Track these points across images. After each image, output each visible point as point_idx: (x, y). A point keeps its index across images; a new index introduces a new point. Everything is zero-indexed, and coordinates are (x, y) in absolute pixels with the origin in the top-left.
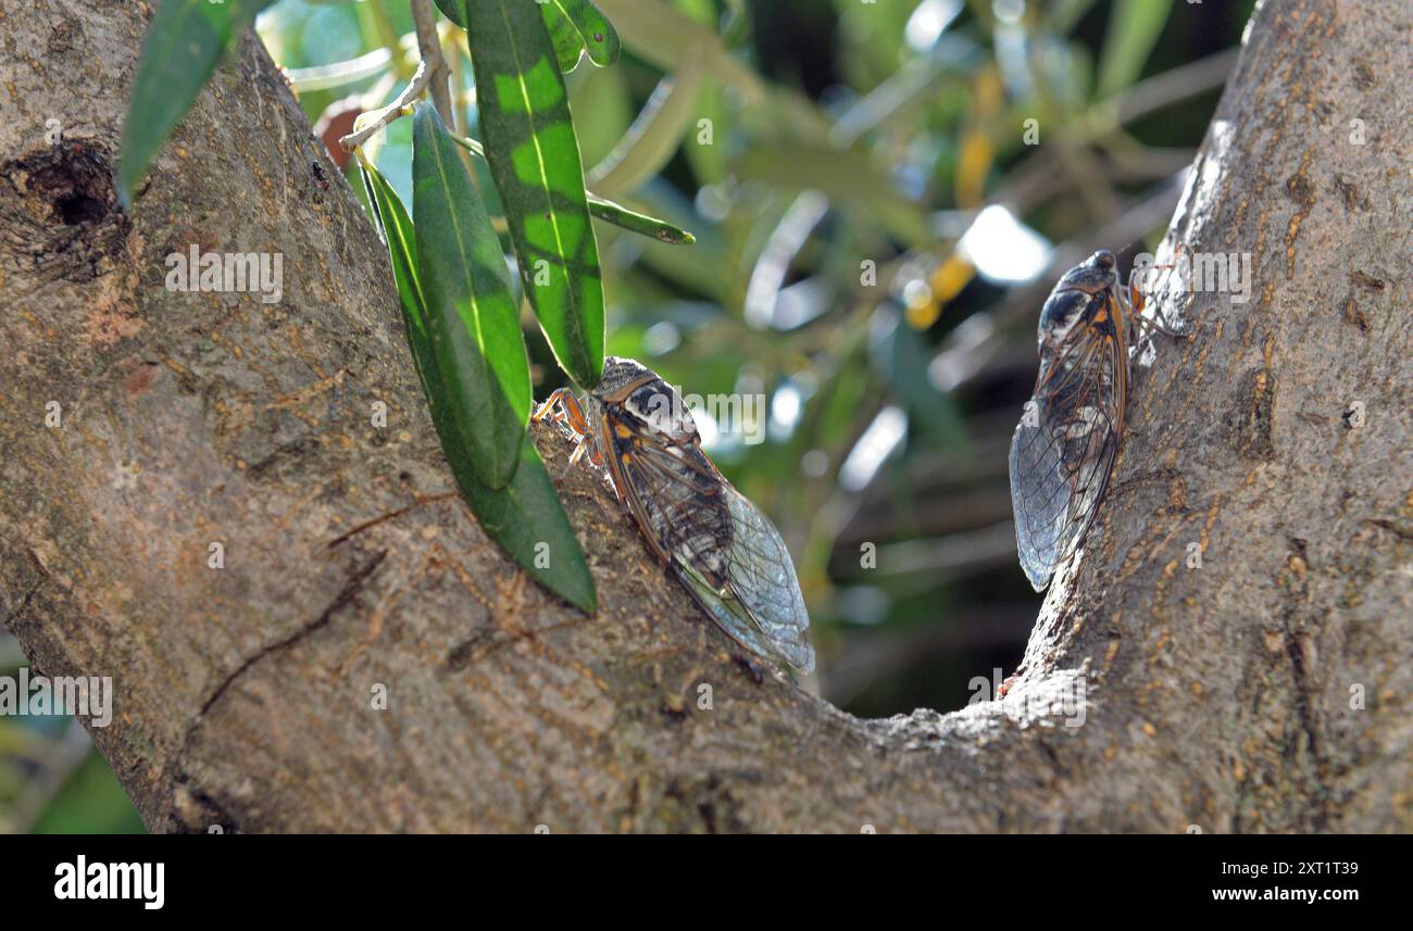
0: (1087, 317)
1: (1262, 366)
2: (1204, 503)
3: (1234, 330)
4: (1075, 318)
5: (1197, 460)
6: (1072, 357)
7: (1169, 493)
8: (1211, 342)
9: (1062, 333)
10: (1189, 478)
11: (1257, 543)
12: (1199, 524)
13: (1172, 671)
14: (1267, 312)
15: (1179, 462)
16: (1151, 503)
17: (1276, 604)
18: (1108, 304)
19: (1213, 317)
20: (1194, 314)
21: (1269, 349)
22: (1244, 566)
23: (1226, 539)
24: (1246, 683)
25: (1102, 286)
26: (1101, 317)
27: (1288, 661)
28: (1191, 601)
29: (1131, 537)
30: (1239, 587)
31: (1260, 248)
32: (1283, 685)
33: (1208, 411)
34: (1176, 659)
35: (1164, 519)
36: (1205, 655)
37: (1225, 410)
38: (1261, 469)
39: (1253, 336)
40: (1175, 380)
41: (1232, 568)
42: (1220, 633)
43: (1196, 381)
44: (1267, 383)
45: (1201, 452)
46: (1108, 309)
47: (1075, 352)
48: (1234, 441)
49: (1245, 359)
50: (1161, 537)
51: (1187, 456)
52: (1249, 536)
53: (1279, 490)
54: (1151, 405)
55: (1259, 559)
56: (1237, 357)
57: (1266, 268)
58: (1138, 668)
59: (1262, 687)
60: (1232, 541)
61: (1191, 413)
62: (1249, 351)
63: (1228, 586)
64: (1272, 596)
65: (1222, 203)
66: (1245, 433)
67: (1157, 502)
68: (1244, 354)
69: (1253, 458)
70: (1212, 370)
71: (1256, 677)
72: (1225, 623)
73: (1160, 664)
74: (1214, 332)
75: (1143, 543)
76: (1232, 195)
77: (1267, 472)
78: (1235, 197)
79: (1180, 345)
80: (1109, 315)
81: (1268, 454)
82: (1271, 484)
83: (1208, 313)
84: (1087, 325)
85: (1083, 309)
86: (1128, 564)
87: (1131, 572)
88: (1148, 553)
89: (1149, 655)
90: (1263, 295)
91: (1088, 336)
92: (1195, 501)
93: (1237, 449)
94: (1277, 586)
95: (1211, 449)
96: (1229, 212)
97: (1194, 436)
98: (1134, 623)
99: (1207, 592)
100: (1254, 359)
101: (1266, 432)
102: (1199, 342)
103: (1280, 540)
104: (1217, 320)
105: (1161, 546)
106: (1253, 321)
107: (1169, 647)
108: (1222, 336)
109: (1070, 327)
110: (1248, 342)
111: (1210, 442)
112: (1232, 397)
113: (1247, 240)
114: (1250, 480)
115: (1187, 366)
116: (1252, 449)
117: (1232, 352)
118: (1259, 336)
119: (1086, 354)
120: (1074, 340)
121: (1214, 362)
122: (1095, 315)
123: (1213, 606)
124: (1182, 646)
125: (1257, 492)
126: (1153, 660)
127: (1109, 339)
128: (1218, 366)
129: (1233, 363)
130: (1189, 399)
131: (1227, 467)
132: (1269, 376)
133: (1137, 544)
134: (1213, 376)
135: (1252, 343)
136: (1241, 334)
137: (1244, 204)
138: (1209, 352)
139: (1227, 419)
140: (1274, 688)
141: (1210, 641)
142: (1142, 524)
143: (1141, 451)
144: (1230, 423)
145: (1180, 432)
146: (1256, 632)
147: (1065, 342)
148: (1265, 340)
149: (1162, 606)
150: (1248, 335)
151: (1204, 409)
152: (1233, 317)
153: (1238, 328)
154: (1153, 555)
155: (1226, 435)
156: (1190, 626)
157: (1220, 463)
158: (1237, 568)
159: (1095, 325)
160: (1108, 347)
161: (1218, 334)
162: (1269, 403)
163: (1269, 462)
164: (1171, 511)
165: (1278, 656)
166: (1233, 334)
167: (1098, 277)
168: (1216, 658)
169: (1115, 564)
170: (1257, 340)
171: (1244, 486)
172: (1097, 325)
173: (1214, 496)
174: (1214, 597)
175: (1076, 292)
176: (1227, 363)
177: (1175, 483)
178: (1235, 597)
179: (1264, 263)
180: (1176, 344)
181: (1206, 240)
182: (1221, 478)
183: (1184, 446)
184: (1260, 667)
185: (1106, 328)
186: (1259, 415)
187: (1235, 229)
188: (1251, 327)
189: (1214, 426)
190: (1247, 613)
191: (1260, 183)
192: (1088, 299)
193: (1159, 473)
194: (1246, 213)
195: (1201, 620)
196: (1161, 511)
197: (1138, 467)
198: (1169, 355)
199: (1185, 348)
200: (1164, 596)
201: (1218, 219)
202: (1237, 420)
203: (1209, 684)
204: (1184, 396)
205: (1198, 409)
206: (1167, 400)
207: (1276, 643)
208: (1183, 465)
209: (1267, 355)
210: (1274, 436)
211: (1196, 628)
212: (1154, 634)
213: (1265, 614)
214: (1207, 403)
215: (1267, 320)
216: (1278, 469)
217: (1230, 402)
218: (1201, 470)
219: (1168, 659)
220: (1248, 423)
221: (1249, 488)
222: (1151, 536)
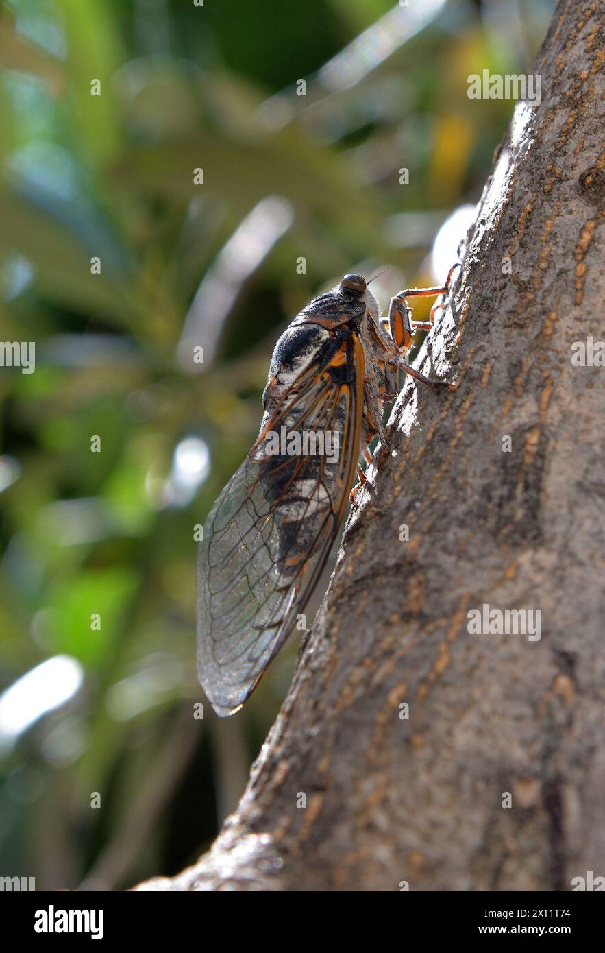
0: (319, 360)
1: (535, 420)
2: (447, 607)
3: (504, 374)
4: (306, 360)
5: (445, 549)
6: (297, 411)
7: (406, 593)
8: (476, 390)
9: (289, 378)
10: (432, 574)
11: (513, 658)
12: (438, 636)
13: (386, 837)
14: (548, 349)
15: (422, 552)
16: (384, 608)
17: (533, 741)
18: (351, 343)
19: (481, 357)
20: (461, 353)
21: (545, 398)
22: (495, 690)
23: (473, 655)
24: (484, 850)
25: (345, 319)
26: (338, 359)
27: (543, 818)
28: (418, 740)
29: (357, 654)
30: (485, 718)
31: (543, 265)
32: (535, 850)
33: (466, 483)
34: (393, 818)
35: (396, 630)
36: (433, 813)
37: (485, 481)
38: (525, 558)
39: (527, 381)
40: (430, 443)
41: (477, 693)
42: (454, 783)
43: (453, 442)
44: (540, 443)
45: (450, 537)
46: (350, 352)
47: (301, 405)
48: (492, 522)
49: (515, 412)
50: (389, 653)
51: (433, 544)
52: (503, 650)
53: (548, 586)
54: (402, 476)
55: (515, 680)
56: (505, 410)
57: (548, 291)
58: (342, 832)
59: (506, 855)
60: (480, 657)
61: (445, 485)
62: (520, 402)
63: (471, 718)
64: (530, 729)
65: (506, 206)
66: (506, 511)
67: (391, 605)
68: (514, 406)
69: (515, 545)
70: (474, 427)
71: (500, 839)
72: (461, 769)
73: (371, 827)
74: (480, 378)
75: (368, 661)
76: (516, 196)
77: (533, 563)
78: (520, 199)
79: (442, 397)
80: (349, 357)
81: (535, 538)
82: (538, 579)
83: (475, 353)
84: (319, 371)
85: (318, 349)
86: (347, 690)
87: (349, 701)
88: (371, 674)
89: (358, 813)
90: (544, 327)
91: (318, 384)
92: (437, 604)
93: (495, 533)
94: (536, 716)
95: (464, 533)
96: (511, 218)
97: (444, 515)
98: (343, 770)
99: (440, 727)
100: (526, 411)
101: (534, 508)
102: (461, 391)
103: (545, 654)
104: (485, 362)
105: (387, 667)
106: (528, 362)
107: (385, 802)
108: (489, 382)
109: (299, 371)
110: (520, 390)
111: (462, 524)
112: (495, 462)
113: (528, 255)
114: (510, 573)
115: (446, 424)
116: (514, 531)
117: (500, 403)
118: (535, 381)
119: (313, 408)
120: (299, 390)
121: (477, 417)
122: (330, 357)
123: (450, 747)
124: (402, 802)
125: (518, 589)
126: (361, 822)
127: (345, 389)
128: (481, 423)
129: (500, 417)
130: (444, 467)
131: (482, 556)
132: (542, 434)
133: (361, 663)
134: (473, 436)
135: (526, 391)
136: (512, 379)
137: (528, 208)
138: (473, 404)
139: (486, 492)
140: (522, 856)
141: (441, 795)
142: (370, 634)
143: (382, 538)
144: (490, 498)
145: (429, 511)
146: (504, 778)
147: (290, 390)
148: (542, 386)
149: (380, 747)
150: (520, 380)
151: (460, 481)
152: (504, 357)
153: (509, 371)
154: (378, 678)
155: (482, 515)
156: (414, 774)
157: (473, 552)
158: (485, 694)
159: (328, 371)
160: (343, 398)
161: (485, 379)
162: (540, 471)
163: (536, 549)
164: (407, 617)
165: (530, 812)
166: (502, 379)
167: (342, 309)
168: (447, 817)
169: (332, 692)
170: (531, 387)
171: (501, 582)
172: (333, 371)
173: (460, 598)
174: (449, 733)
175: (312, 327)
176: (492, 419)
177: (413, 581)
178: (480, 732)
179: (547, 284)
180: (438, 393)
181: (484, 256)
182: (473, 572)
183: (431, 530)
184: (505, 827)
185: (344, 375)
186: (527, 487)
187: (516, 241)
188: (526, 369)
189: (470, 502)
190: (493, 754)
191: (548, 180)
192: (325, 335)
193: (398, 567)
194: (529, 220)
195: (430, 765)
196: (395, 618)
197: (376, 559)
198: (429, 408)
199: (446, 399)
200: (386, 735)
201: (498, 228)
202: (498, 493)
203: (434, 852)
204: (438, 462)
205: (453, 480)
206: (419, 469)
207: (529, 794)
208: (426, 555)
209: (544, 406)
210: (545, 513)
211: (423, 778)
212: (368, 786)
213: (518, 755)
214: (464, 473)
215: (547, 360)
216: (547, 558)
217: (493, 469)
218: (447, 561)
219: (381, 820)
220: (511, 497)
221: (509, 584)
222: (377, 653)
